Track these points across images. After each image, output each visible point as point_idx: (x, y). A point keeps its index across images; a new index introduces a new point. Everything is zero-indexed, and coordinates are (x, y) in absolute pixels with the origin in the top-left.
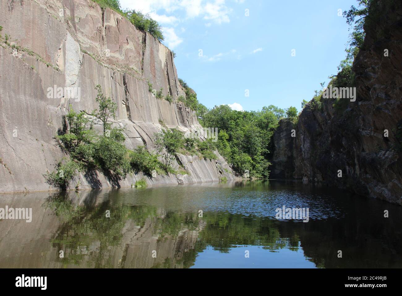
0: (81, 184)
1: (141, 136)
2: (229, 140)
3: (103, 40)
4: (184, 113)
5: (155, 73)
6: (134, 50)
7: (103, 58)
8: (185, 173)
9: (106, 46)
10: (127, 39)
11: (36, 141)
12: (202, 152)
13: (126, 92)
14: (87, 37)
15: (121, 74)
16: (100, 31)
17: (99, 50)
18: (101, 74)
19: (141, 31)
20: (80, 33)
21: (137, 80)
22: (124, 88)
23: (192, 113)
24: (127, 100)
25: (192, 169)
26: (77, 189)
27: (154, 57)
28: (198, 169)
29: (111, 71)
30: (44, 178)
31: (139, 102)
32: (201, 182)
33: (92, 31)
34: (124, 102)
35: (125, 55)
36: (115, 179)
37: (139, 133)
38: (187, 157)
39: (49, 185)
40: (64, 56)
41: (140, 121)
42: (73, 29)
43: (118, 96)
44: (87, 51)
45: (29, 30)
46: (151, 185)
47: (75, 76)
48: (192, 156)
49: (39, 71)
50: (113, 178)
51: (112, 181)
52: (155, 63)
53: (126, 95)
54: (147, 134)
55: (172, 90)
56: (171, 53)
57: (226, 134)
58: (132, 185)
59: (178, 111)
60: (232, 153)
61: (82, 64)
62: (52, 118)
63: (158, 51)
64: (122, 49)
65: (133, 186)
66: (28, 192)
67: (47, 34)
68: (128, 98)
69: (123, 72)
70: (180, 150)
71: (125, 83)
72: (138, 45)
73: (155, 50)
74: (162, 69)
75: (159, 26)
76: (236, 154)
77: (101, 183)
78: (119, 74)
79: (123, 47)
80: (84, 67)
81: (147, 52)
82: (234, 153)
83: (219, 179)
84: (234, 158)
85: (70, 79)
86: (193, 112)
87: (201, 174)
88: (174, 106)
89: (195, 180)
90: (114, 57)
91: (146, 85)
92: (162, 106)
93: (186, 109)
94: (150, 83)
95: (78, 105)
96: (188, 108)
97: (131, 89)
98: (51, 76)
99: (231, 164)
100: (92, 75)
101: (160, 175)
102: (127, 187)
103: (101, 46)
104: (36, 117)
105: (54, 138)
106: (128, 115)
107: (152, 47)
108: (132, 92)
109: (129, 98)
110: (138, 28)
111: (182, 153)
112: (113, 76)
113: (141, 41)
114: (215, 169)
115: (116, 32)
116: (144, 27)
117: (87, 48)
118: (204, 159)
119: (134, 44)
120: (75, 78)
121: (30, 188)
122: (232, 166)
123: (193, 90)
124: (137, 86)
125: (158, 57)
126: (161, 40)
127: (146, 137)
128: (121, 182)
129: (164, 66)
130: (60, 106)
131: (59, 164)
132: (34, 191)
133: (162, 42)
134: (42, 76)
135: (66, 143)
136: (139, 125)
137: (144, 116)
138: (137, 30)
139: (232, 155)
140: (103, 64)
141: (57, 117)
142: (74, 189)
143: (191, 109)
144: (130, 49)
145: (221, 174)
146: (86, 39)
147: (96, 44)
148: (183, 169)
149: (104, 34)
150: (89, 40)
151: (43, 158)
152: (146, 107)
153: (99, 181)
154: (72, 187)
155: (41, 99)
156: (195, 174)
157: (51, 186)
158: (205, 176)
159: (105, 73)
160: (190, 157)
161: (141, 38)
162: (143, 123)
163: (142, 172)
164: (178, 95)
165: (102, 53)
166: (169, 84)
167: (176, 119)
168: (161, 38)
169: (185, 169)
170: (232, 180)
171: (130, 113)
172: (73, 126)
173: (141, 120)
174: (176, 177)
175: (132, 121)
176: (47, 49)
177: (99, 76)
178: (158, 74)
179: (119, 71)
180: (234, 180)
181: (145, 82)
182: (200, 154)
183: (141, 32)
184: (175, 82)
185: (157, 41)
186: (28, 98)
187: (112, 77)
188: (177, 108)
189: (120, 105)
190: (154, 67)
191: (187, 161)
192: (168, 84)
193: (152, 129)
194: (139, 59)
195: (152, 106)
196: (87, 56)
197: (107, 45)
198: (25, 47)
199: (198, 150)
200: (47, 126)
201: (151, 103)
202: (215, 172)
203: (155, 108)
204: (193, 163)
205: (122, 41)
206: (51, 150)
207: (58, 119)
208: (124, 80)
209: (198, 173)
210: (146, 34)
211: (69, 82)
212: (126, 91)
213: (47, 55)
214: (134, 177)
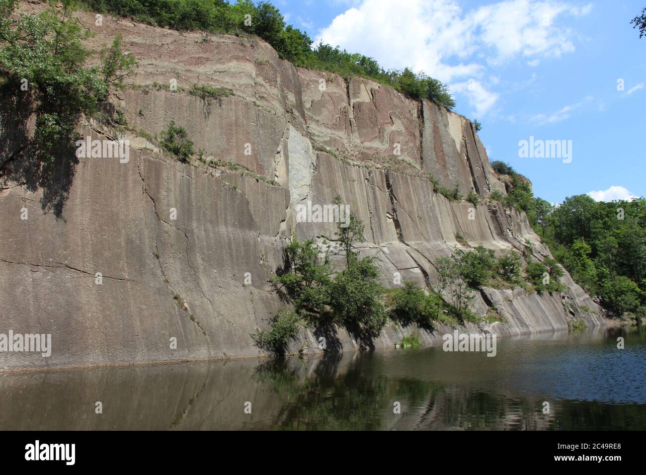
0: (307, 346)
1: (419, 265)
2: (593, 255)
3: (351, 125)
4: (502, 219)
5: (444, 161)
6: (404, 130)
7: (352, 153)
8: (496, 319)
9: (357, 134)
10: (390, 117)
11: (243, 288)
12: (533, 281)
13: (392, 199)
14: (326, 126)
15: (381, 173)
16: (345, 113)
17: (345, 141)
18: (348, 177)
19: (415, 100)
20: (314, 123)
21: (409, 177)
22: (387, 194)
23: (519, 216)
24: (394, 210)
25: (512, 313)
26: (301, 354)
27: (440, 137)
28: (525, 311)
29: (364, 171)
30: (252, 340)
31: (416, 211)
32: (529, 333)
33: (333, 116)
34: (390, 214)
35: (389, 143)
36: (366, 336)
37: (415, 261)
38: (503, 293)
39: (258, 349)
40: (285, 161)
41: (420, 242)
42: (301, 120)
43: (379, 206)
44: (325, 147)
45: (231, 136)
46: (431, 342)
47: (305, 186)
48: (513, 290)
49: (245, 190)
50: (363, 334)
51: (361, 339)
52: (444, 145)
53: (393, 203)
54: (429, 261)
55: (478, 183)
56: (471, 124)
57: (586, 245)
58: (395, 345)
59: (491, 217)
60: (599, 277)
61: (316, 168)
62: (266, 253)
63: (446, 125)
64: (383, 133)
65: (398, 346)
66: (228, 360)
67: (256, 136)
68: (395, 207)
69: (385, 170)
70: (491, 281)
71: (389, 186)
72: (411, 122)
73: (441, 126)
74: (458, 153)
75: (443, 87)
76: (605, 278)
77: (341, 344)
78: (378, 173)
79: (386, 131)
80: (319, 172)
81: (426, 130)
82: (601, 276)
83: (569, 326)
84: (604, 286)
85: (298, 192)
86: (521, 214)
87: (530, 319)
88: (483, 210)
89: (516, 329)
90: (371, 148)
91: (426, 182)
92: (460, 212)
93: (505, 211)
94: (435, 179)
95: (313, 229)
96: (511, 210)
97: (401, 194)
98: (263, 194)
99: (598, 298)
100: (334, 181)
101: (449, 325)
102: (388, 348)
103: (348, 135)
104: (243, 254)
105: (270, 282)
106: (397, 234)
107: (435, 122)
108: (402, 197)
109: (397, 207)
110: (409, 95)
111: (493, 286)
112: (368, 177)
113: (415, 115)
114: (559, 309)
115: (371, 110)
116: (419, 93)
117: (325, 142)
118: (536, 292)
119: (403, 123)
120: (306, 190)
121: (232, 354)
122: (600, 300)
123: (524, 177)
124: (410, 187)
125: (449, 134)
126: (451, 107)
127: (427, 267)
128: (376, 341)
129: (461, 147)
130: (279, 235)
131: (274, 319)
132: (237, 357)
133: (454, 109)
134: (249, 196)
135: (288, 288)
136: (415, 248)
137: (425, 232)
138: (407, 100)
139: (598, 281)
140: (351, 162)
141: (275, 251)
142: (297, 354)
143: (517, 210)
144: (397, 131)
145: (574, 316)
146: (324, 130)
147: (341, 134)
148: (494, 314)
149: (351, 116)
150: (329, 131)
151: (251, 311)
152: (430, 217)
153: (338, 340)
154: (293, 351)
155: (249, 228)
156: (516, 320)
157: (262, 350)
158: (537, 322)
159: (354, 175)
160: (509, 292)
161: (416, 111)
162: (425, 243)
163: (415, 323)
164: (489, 190)
165: (351, 145)
166: (473, 175)
167: (489, 229)
168: (449, 104)
169: (497, 312)
170: (598, 326)
171: (401, 231)
172: (298, 262)
173: (421, 240)
174: (479, 327)
175: (404, 243)
176: (258, 156)
177: (345, 181)
178: (450, 161)
179: (378, 168)
180: (602, 325)
181: (425, 179)
182: (529, 285)
183: (414, 102)
184: (483, 169)
185: (444, 110)
186: (230, 229)
187: (366, 179)
188: (490, 212)
189: (383, 219)
190: (442, 151)
191: (501, 299)
192: (470, 174)
193: (439, 252)
194: (415, 144)
195: (441, 214)
196: (323, 154)
197: (359, 132)
198: (227, 159)
199: (527, 279)
200: (258, 266)
201: (440, 210)
202: (559, 313)
203: (448, 218)
204: (513, 302)
205: (382, 121)
206: (263, 299)
207: (277, 253)
208: (387, 181)
209: (524, 318)
210: (422, 104)
211: (298, 197)
212: (392, 196)
213: (257, 164)
214: (401, 331)
